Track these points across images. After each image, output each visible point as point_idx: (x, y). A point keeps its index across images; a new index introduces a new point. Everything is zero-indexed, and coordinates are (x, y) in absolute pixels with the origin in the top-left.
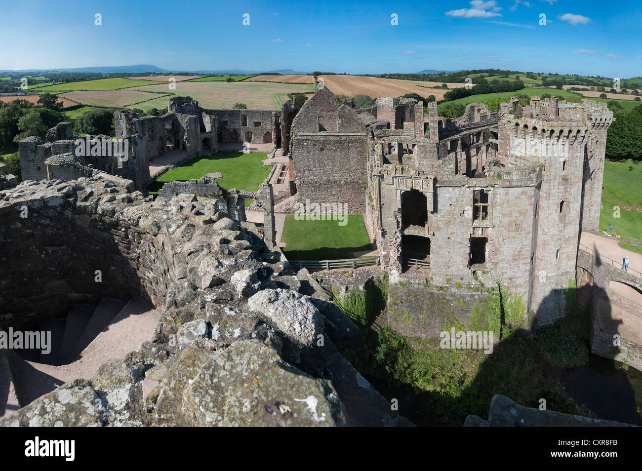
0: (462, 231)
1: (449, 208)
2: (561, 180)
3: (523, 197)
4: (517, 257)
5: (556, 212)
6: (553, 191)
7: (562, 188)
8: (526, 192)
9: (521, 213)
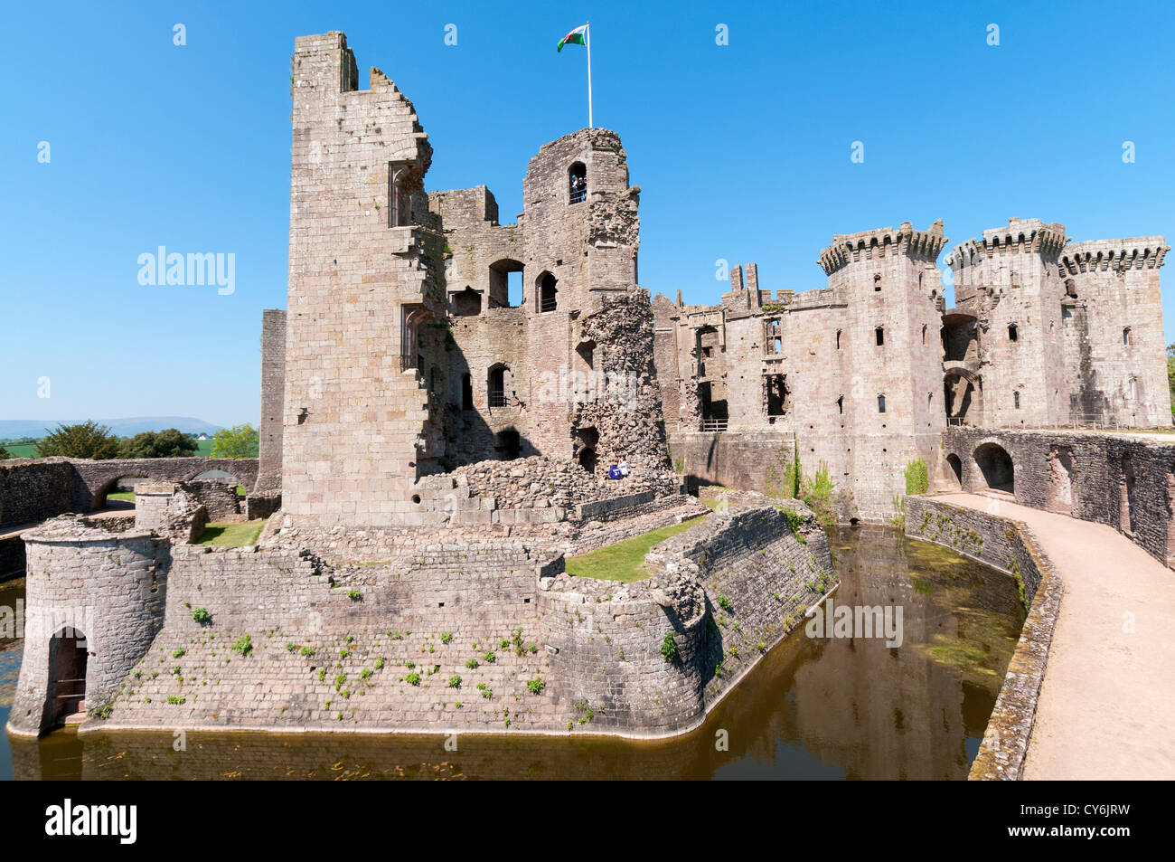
0: (754, 367)
1: (741, 342)
2: (872, 301)
3: (816, 320)
4: (816, 396)
5: (869, 342)
6: (862, 316)
7: (874, 311)
8: (819, 314)
9: (815, 339)
